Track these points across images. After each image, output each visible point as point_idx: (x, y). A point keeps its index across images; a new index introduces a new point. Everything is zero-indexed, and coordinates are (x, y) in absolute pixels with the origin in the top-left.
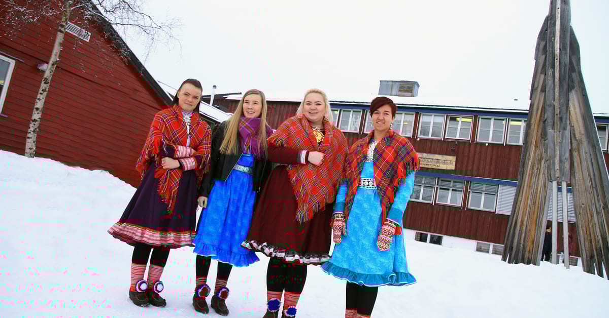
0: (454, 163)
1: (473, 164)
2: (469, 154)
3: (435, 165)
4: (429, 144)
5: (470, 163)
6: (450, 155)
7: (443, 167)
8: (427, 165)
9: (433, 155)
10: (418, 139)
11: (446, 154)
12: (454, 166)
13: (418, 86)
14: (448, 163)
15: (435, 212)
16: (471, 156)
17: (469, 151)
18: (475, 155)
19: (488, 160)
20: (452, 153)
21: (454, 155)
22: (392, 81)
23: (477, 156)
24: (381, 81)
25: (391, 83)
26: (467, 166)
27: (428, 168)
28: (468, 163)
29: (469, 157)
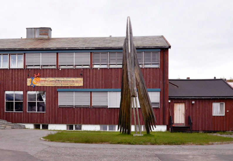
0: (82, 82)
1: (93, 81)
2: (90, 75)
3: (72, 84)
4: (67, 71)
5: (91, 81)
6: (79, 77)
7: (76, 85)
8: (67, 84)
9: (70, 78)
10: (60, 69)
11: (77, 77)
12: (82, 84)
13: (51, 30)
14: (79, 82)
15: (75, 112)
16: (91, 76)
17: (90, 73)
18: (93, 76)
19: (101, 78)
20: (80, 76)
21: (81, 77)
22: (35, 28)
23: (94, 76)
24: (27, 28)
25: (33, 30)
26: (89, 83)
27: (68, 87)
28: (90, 81)
29: (90, 77)
